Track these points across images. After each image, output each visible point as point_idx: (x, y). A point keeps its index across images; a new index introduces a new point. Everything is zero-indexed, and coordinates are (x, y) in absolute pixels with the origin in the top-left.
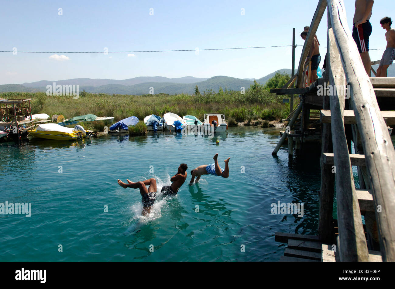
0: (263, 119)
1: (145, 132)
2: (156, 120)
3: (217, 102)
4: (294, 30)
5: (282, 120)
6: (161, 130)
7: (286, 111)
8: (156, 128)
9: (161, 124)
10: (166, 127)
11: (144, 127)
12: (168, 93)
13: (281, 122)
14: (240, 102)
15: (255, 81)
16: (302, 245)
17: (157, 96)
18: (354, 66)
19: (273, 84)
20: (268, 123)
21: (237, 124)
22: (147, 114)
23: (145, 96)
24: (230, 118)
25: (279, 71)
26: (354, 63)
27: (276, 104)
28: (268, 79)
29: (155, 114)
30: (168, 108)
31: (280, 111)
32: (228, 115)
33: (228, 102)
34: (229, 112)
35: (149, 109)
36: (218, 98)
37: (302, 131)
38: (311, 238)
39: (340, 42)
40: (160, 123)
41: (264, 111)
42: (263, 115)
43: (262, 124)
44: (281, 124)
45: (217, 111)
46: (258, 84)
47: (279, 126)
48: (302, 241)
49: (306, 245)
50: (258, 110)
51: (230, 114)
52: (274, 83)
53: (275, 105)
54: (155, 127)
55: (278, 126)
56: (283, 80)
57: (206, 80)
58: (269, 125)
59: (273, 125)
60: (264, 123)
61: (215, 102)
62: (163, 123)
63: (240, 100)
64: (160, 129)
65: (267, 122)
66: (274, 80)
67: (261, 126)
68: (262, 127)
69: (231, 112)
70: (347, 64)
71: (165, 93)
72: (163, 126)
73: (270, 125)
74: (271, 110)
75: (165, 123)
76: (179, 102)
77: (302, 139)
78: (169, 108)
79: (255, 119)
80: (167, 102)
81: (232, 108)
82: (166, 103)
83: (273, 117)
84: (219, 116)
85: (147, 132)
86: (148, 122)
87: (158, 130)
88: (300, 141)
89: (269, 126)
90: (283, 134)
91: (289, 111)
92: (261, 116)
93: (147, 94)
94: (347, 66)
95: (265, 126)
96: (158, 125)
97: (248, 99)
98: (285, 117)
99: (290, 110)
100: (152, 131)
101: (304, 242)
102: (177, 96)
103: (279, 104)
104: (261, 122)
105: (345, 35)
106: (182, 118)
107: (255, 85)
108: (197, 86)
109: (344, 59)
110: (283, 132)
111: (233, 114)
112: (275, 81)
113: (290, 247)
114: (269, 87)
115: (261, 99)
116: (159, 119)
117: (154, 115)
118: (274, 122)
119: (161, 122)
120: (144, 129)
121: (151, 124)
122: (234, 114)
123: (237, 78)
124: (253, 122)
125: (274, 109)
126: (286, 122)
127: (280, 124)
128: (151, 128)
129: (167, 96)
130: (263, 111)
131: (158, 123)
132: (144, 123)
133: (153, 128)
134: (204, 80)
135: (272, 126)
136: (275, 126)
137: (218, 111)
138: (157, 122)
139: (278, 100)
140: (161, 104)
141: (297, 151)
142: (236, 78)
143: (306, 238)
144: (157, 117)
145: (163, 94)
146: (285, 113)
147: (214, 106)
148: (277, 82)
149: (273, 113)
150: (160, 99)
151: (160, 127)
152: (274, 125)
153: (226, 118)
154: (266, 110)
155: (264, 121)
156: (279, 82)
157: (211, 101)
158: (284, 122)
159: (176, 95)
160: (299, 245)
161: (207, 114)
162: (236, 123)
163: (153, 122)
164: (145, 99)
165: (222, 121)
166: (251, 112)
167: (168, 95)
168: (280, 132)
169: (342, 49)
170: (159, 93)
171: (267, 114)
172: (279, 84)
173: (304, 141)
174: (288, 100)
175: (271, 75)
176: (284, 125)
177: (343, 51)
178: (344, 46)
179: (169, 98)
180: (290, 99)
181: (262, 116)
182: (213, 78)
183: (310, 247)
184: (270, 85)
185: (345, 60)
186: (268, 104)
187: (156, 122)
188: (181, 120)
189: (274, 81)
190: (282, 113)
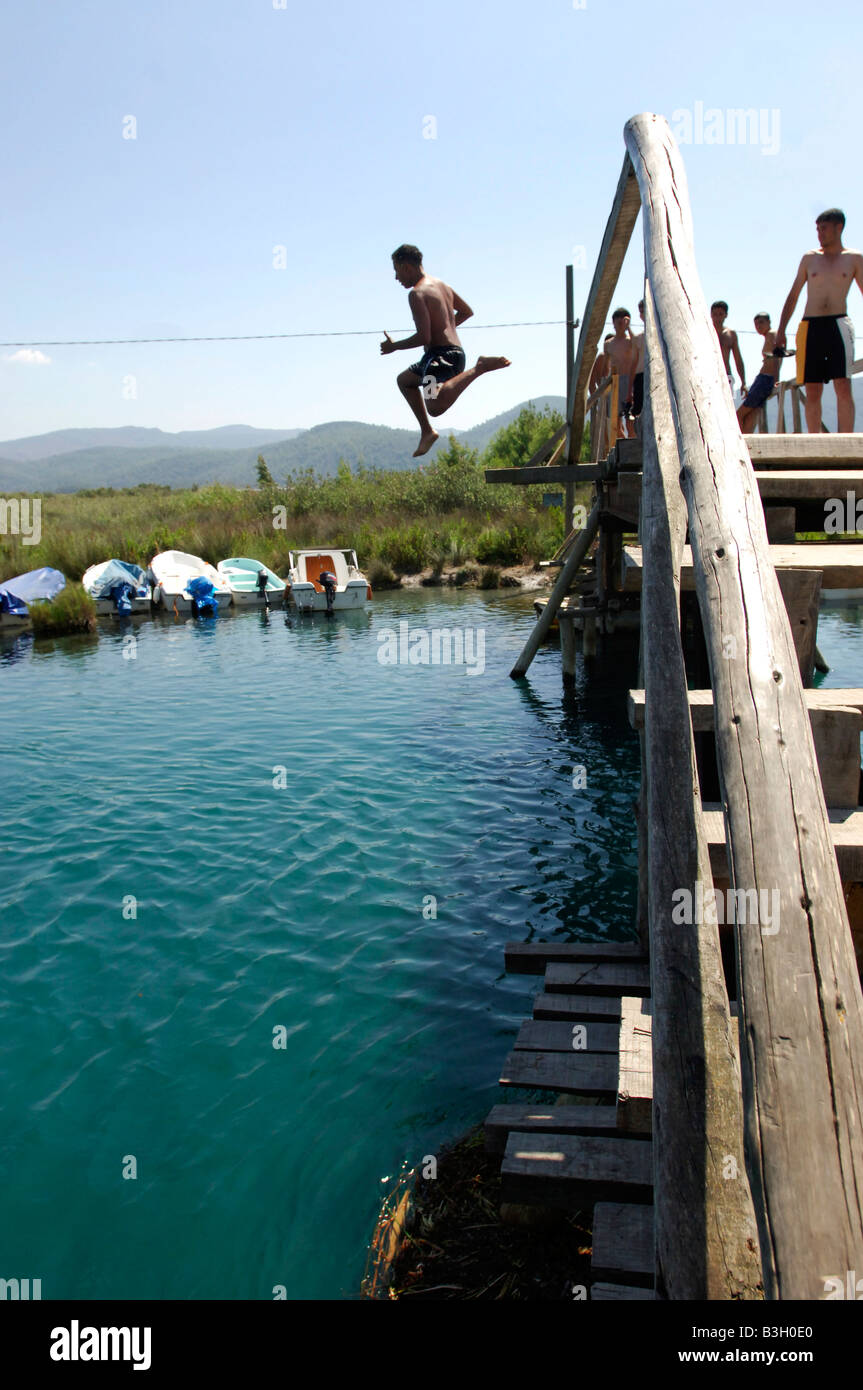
0: (481, 561)
1: (87, 622)
2: (127, 577)
3: (333, 511)
4: (570, 270)
5: (542, 563)
6: (145, 612)
7: (553, 534)
8: (127, 606)
9: (144, 590)
10: (161, 601)
11: (83, 605)
12: (169, 484)
13: (538, 569)
14: (408, 509)
15: (451, 439)
16: (589, 980)
17: (131, 494)
18: (703, 408)
19: (512, 445)
20: (498, 574)
21: (399, 580)
22: (96, 559)
23: (89, 495)
24: (375, 562)
25: (530, 404)
26: (703, 400)
27: (524, 510)
28: (497, 432)
29: (121, 559)
30: (167, 536)
31: (534, 535)
32: (368, 552)
33: (366, 510)
34: (371, 543)
35: (100, 541)
36: (334, 497)
37: (601, 599)
38: (616, 954)
39: (668, 324)
40: (140, 589)
41: (485, 537)
42: (482, 547)
43: (480, 577)
44: (539, 577)
45: (331, 543)
46: (461, 446)
47: (533, 582)
48: (591, 966)
49: (600, 977)
50: (465, 531)
51: (377, 549)
52: (515, 443)
53: (518, 517)
54: (123, 602)
55: (530, 582)
56: (542, 433)
57: (295, 436)
58: (500, 580)
59: (515, 581)
60: (487, 575)
61: (326, 510)
62: (149, 587)
63: (406, 501)
64: (141, 608)
65: (495, 571)
66: (514, 434)
67: (476, 583)
68: (478, 588)
69: (379, 541)
70: (681, 401)
71: (157, 483)
72: (149, 597)
73: (503, 579)
74: (507, 532)
75: (157, 588)
76: (202, 514)
77: (604, 622)
78: (169, 534)
79: (457, 562)
80: (163, 514)
81: (380, 530)
82: (160, 520)
83: (513, 555)
84: (338, 557)
85: (94, 621)
86: (98, 586)
87: (135, 613)
88: (598, 630)
89: (501, 584)
90: (544, 608)
91: (562, 532)
92: (475, 551)
93: (96, 489)
94: (682, 408)
95: (489, 584)
96: (132, 595)
97: (431, 497)
98: (549, 554)
99: (564, 530)
100: (113, 614)
101: (596, 968)
102: (200, 490)
103: (533, 510)
104: (474, 573)
105: (684, 303)
106: (216, 567)
107: (454, 452)
108: (261, 461)
109: (676, 384)
110: (543, 601)
111: (385, 549)
112: (519, 435)
113: (551, 989)
114: (501, 456)
115: (475, 496)
116: (136, 575)
117: (116, 561)
118: (517, 569)
119: (144, 585)
120: (85, 611)
121: (108, 594)
122: (388, 547)
123: (398, 430)
124: (451, 571)
125: (516, 529)
126: (555, 569)
127: (535, 577)
128: (108, 606)
129: (164, 495)
130: (481, 536)
131: (134, 589)
132: (83, 589)
133: (116, 607)
134: (288, 437)
135: (510, 583)
136: (519, 585)
137: (336, 539)
138: (127, 584)
139: (529, 499)
140: (142, 524)
141: (589, 662)
142: (394, 427)
143: (600, 953)
144: (129, 569)
145: (150, 485)
146: (552, 539)
147: (324, 524)
148: (526, 439)
149: (513, 543)
150: (142, 505)
151: (142, 602)
152: (517, 579)
153: (363, 564)
154: (492, 533)
155: (485, 567)
156: (531, 440)
157: (313, 507)
158: (548, 569)
159: (195, 489)
160: (579, 980)
161: (299, 552)
162: (395, 577)
163: (116, 585)
164: (87, 505)
165: (350, 571)
166: (443, 540)
167: (168, 488)
168: (536, 601)
169: (670, 351)
170: (136, 485)
171: (493, 546)
172: (532, 447)
173: (610, 629)
174: (558, 496)
175: (506, 415)
176: (547, 578)
177: (673, 357)
178: (678, 340)
179: (170, 501)
180: (565, 492)
181: (477, 553)
182: (318, 429)
183: (612, 983)
184: (502, 450)
185: (679, 387)
186: (497, 513)
187: (124, 584)
188: (211, 576)
189: (515, 437)
190: (541, 539)
